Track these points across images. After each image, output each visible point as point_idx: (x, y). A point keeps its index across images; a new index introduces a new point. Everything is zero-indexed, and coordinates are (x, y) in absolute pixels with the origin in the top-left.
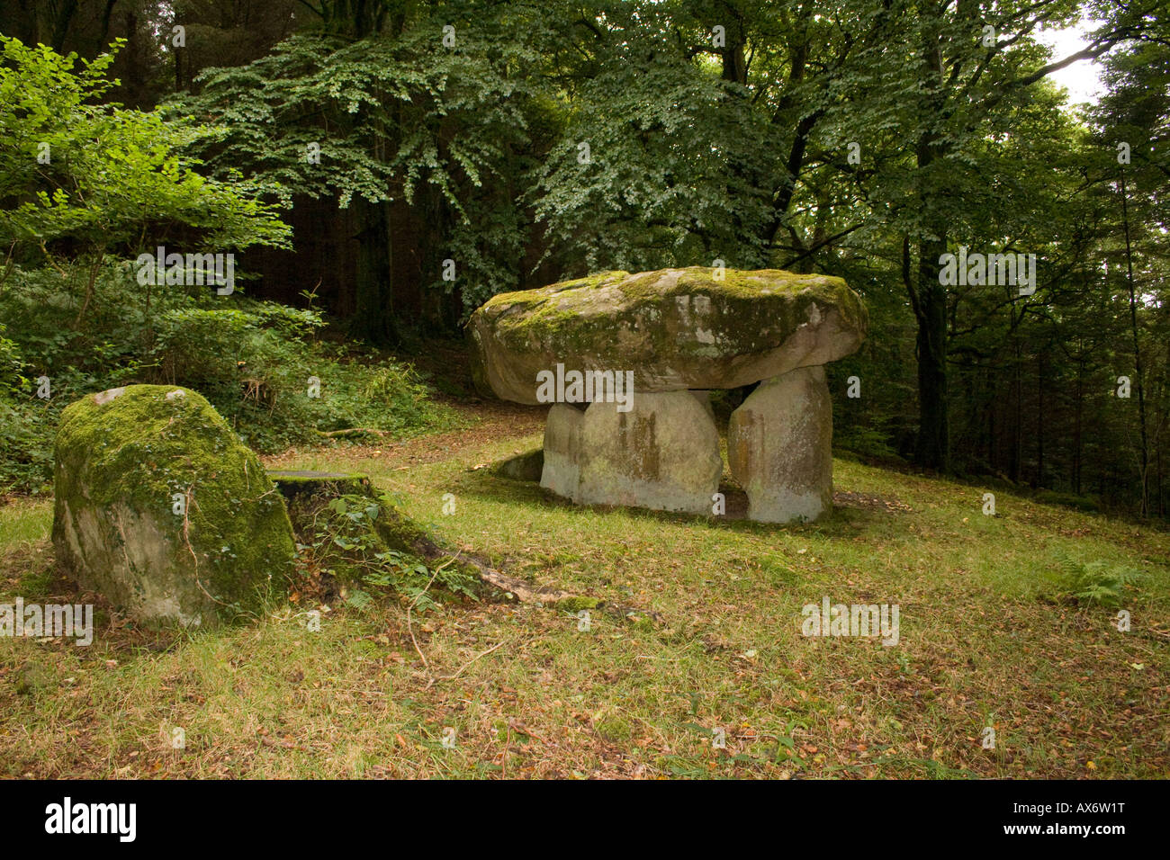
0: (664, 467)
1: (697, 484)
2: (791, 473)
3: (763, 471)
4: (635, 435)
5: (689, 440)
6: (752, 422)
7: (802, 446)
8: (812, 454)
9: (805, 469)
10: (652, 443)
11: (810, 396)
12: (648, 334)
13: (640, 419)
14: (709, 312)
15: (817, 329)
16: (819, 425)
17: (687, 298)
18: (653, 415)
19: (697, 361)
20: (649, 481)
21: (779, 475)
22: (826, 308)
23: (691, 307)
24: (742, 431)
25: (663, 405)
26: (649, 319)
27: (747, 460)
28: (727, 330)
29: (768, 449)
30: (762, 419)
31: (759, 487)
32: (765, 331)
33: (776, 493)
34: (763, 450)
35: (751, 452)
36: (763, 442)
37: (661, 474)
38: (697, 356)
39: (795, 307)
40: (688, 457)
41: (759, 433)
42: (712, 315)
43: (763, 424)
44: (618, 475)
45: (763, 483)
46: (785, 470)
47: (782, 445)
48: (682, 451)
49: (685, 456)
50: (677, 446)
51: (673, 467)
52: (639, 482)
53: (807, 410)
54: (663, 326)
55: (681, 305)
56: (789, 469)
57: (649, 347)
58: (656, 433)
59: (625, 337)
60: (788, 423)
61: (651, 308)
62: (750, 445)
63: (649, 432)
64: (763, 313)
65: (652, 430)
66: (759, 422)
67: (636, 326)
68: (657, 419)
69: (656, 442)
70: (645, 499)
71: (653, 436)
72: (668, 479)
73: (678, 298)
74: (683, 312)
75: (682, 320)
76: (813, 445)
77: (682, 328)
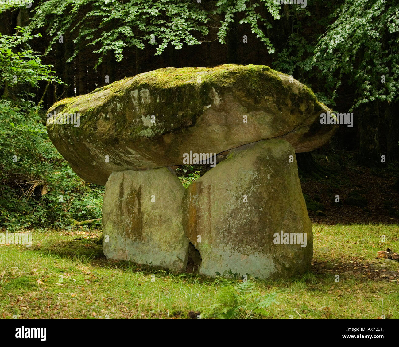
0: (146, 230)
1: (169, 243)
2: (235, 236)
3: (210, 232)
4: (127, 203)
5: (166, 208)
6: (201, 191)
7: (247, 211)
8: (256, 220)
9: (251, 232)
10: (139, 209)
11: (259, 170)
12: (114, 122)
13: (132, 191)
14: (149, 101)
15: (221, 109)
16: (265, 195)
17: (136, 91)
18: (140, 188)
19: (140, 141)
20: (135, 240)
21: (224, 237)
22: (222, 91)
23: (140, 98)
24: (193, 199)
25: (148, 180)
26: (116, 110)
27: (195, 222)
28: (157, 115)
29: (214, 214)
30: (209, 189)
31: (206, 246)
32: (180, 114)
33: (221, 252)
34: (210, 215)
35: (199, 216)
36: (210, 208)
37: (144, 234)
38: (139, 137)
39: (201, 93)
40: (165, 222)
41: (206, 200)
42: (150, 104)
43: (209, 193)
44: (117, 236)
45: (210, 242)
46: (230, 233)
47: (227, 211)
48: (160, 216)
49: (163, 221)
50: (156, 212)
51: (154, 230)
52: (129, 241)
53: (254, 182)
54: (124, 115)
55: (133, 97)
56: (234, 232)
57: (113, 132)
58: (142, 202)
59: (100, 125)
60: (233, 193)
61: (116, 101)
62: (198, 210)
63: (137, 202)
64: (180, 99)
65: (139, 199)
66: (206, 191)
67: (108, 116)
68: (143, 191)
69: (142, 209)
70: (134, 255)
71: (140, 204)
72: (150, 239)
73: (132, 92)
74: (135, 102)
75: (135, 109)
76: (258, 212)
77: (134, 115)
